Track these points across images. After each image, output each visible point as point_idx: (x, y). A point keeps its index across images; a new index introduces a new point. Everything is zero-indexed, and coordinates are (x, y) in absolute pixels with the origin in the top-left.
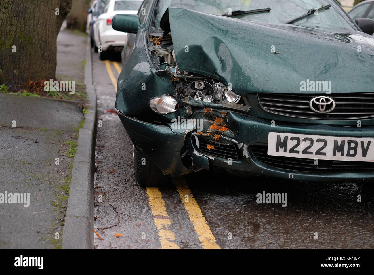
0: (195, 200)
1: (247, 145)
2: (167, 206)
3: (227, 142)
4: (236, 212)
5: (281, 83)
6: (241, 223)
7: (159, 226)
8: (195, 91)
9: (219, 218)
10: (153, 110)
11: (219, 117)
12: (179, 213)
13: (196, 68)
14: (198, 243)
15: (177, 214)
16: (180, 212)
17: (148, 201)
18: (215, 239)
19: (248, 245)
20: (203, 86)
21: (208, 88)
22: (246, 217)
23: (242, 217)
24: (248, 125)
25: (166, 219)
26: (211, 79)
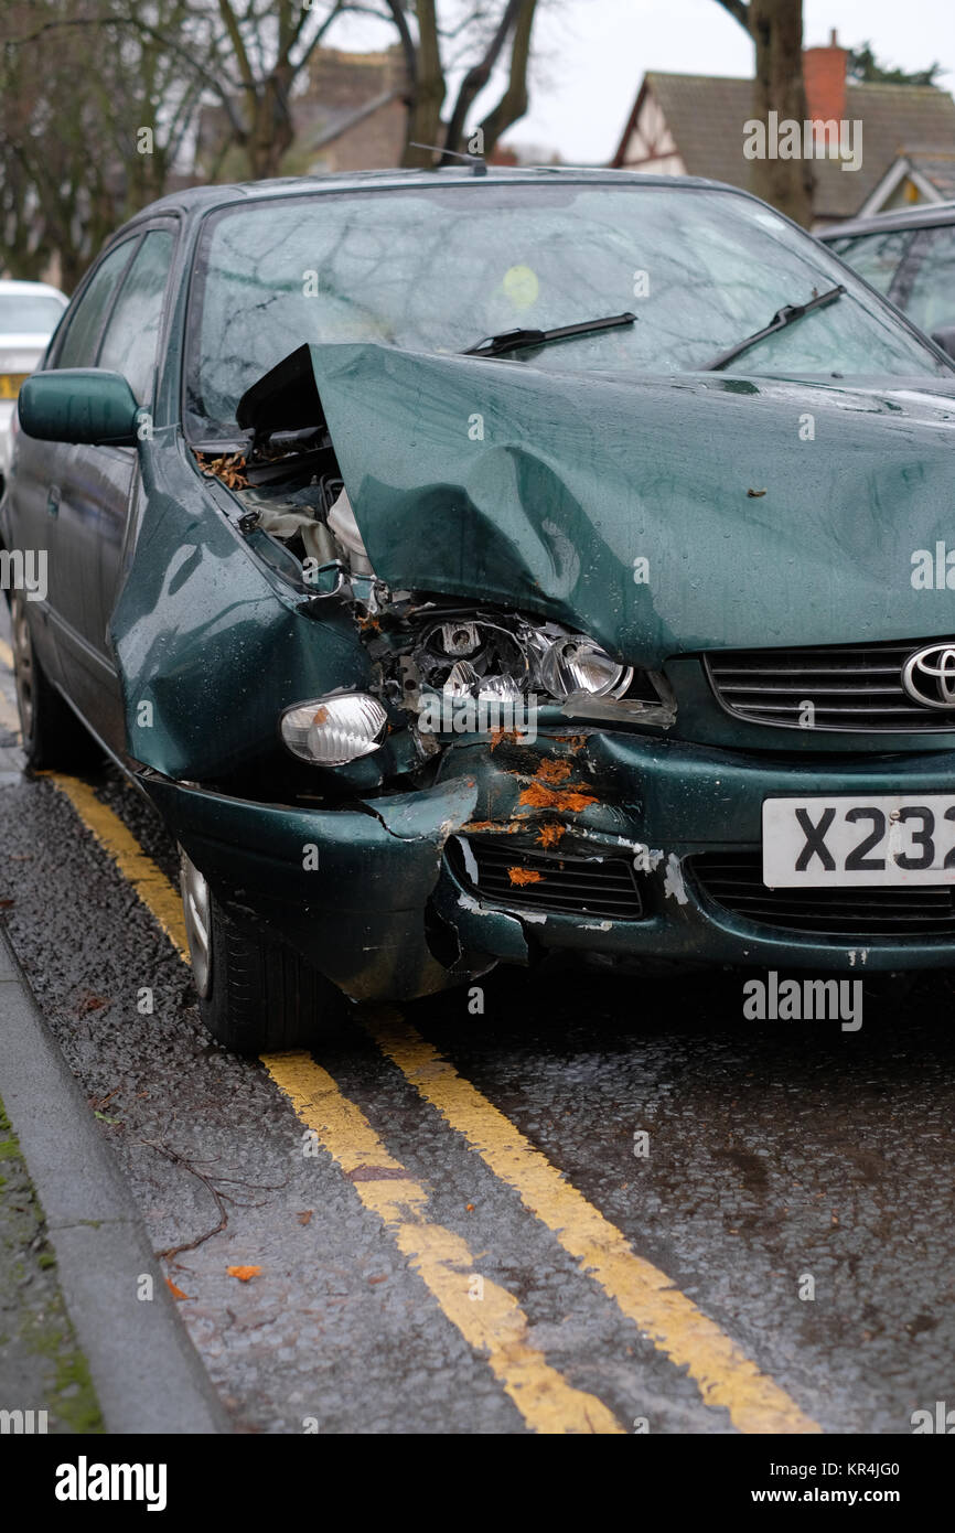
0: (472, 1088)
1: (678, 855)
2: (377, 1123)
3: (596, 850)
4: (651, 1117)
5: (792, 608)
6: (687, 1160)
7: (389, 1215)
8: (444, 664)
9: (596, 1148)
10: (297, 753)
11: (552, 757)
12: (437, 1149)
13: (448, 573)
14: (568, 1265)
15: (433, 1151)
16: (441, 1145)
17: (292, 1111)
18: (625, 1239)
19: (757, 1246)
20: (475, 641)
21: (492, 645)
22: (694, 1133)
23: (681, 1135)
24: (679, 779)
25: (402, 1178)
26: (511, 610)
